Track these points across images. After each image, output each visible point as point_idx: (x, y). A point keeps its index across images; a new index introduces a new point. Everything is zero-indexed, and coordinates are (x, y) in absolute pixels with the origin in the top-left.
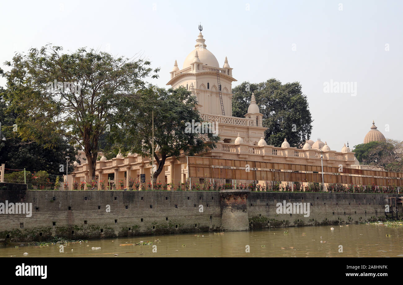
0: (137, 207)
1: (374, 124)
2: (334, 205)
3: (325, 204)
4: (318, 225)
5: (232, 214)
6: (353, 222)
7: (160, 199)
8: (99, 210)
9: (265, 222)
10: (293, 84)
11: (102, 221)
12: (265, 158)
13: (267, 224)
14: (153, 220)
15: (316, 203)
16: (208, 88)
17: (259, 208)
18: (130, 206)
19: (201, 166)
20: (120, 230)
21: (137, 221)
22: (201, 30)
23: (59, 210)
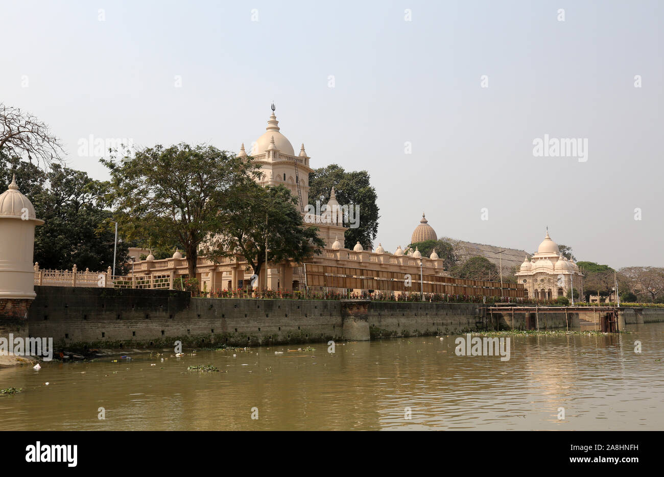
0: (275, 316)
1: (424, 216)
2: (434, 315)
3: (427, 314)
4: (421, 335)
5: (355, 324)
6: (450, 332)
7: (293, 307)
8: (246, 319)
9: (377, 332)
10: (361, 173)
11: (249, 329)
12: (363, 264)
13: (379, 335)
14: (288, 328)
15: (419, 313)
16: (285, 180)
17: (373, 318)
18: (270, 315)
19: (316, 274)
20: (263, 338)
21: (275, 329)
22: (273, 110)
23: (215, 317)
